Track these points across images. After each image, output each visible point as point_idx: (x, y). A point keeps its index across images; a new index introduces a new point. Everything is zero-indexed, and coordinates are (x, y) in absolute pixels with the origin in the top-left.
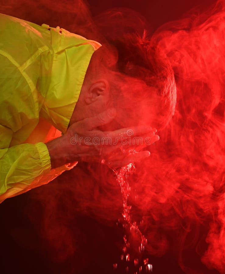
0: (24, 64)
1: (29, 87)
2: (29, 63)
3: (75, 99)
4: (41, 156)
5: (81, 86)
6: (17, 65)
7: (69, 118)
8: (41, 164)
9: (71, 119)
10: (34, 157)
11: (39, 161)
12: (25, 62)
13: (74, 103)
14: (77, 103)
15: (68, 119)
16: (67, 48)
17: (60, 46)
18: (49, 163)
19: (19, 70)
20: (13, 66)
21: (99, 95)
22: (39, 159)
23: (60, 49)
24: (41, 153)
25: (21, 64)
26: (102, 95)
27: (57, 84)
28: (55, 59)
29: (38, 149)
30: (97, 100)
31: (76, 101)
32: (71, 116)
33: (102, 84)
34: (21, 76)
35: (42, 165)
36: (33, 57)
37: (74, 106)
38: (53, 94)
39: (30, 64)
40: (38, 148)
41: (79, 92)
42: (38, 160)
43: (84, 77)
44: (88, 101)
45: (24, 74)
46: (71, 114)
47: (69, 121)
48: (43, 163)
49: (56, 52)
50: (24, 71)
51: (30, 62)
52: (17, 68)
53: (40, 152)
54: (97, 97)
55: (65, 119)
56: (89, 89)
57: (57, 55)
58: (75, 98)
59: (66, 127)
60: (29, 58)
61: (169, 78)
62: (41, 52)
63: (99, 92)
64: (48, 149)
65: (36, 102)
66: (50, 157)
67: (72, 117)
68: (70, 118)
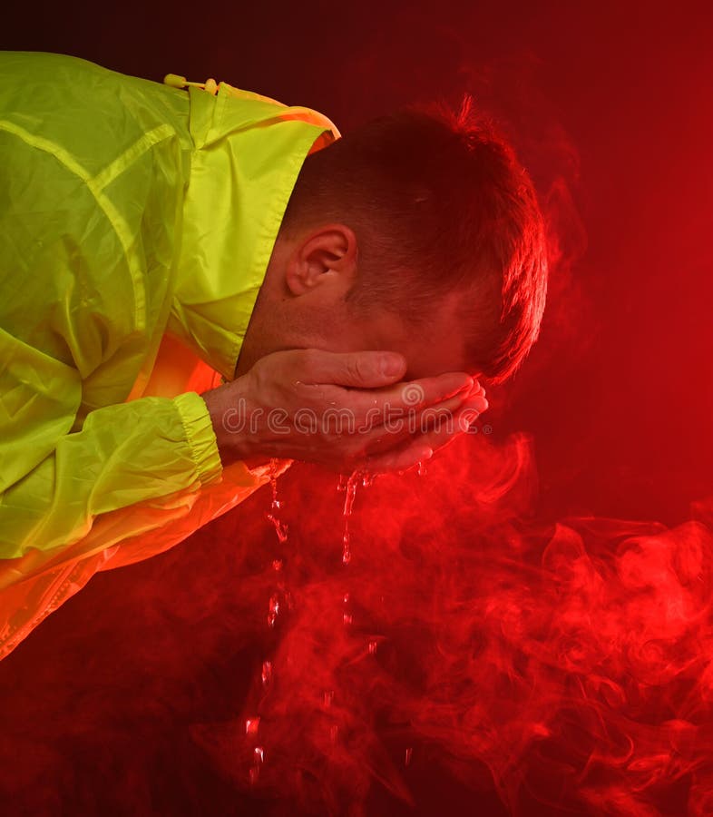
0: (104, 173)
1: (116, 238)
2: (116, 169)
3: (255, 278)
4: (190, 434)
5: (272, 242)
6: (82, 173)
7: (241, 333)
8: (189, 454)
9: (245, 336)
10: (170, 436)
11: (185, 446)
12: (106, 165)
13: (253, 288)
14: (262, 289)
15: (239, 335)
16: (232, 133)
17: (212, 127)
18: (212, 453)
19: (88, 189)
20: (72, 176)
21: (326, 269)
22: (185, 440)
23: (213, 135)
24: (191, 425)
25: (95, 173)
26: (335, 269)
27: (205, 235)
28: (195, 163)
29: (181, 412)
30: (320, 284)
31: (260, 282)
32: (246, 327)
33: (336, 240)
34: (95, 206)
35: (193, 458)
36: (129, 154)
37: (254, 297)
38: (195, 262)
39: (119, 172)
40: (180, 409)
41: (267, 259)
42: (182, 444)
43: (281, 218)
44: (295, 285)
45: (103, 201)
46: (246, 321)
47: (240, 341)
48: (198, 451)
49: (200, 144)
50: (103, 191)
51: (119, 168)
52: (83, 183)
53: (186, 420)
54: (322, 277)
55: (230, 336)
56: (300, 253)
57: (204, 152)
58: (257, 274)
59: (232, 358)
60: (116, 156)
61: (527, 234)
62: (153, 143)
63: (328, 263)
64: (208, 412)
65: (138, 281)
66: (214, 434)
67: (248, 330)
68: (244, 333)
